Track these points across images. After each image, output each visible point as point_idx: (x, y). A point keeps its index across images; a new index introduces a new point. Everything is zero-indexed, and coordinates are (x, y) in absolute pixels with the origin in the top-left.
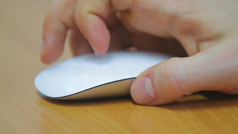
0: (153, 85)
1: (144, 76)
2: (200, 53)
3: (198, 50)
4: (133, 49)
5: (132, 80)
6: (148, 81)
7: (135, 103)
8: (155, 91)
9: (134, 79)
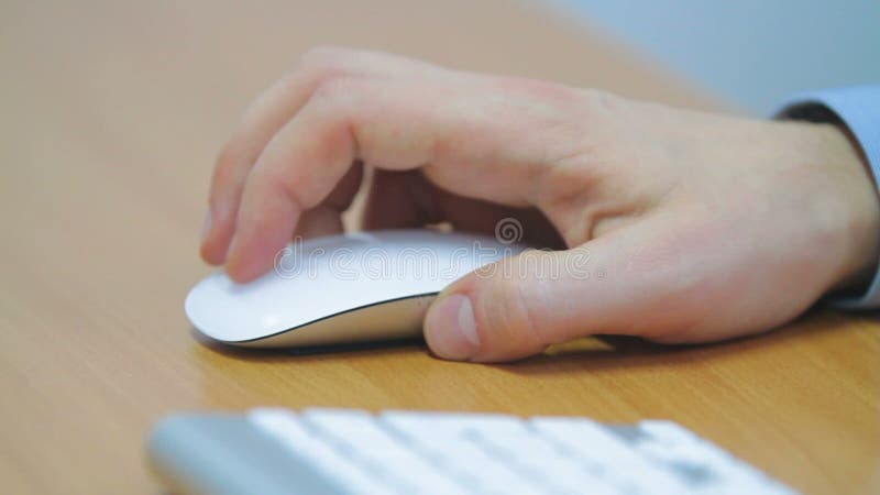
0: (476, 315)
1: (457, 292)
2: (594, 241)
3: (590, 236)
4: (445, 227)
5: (430, 298)
6: (466, 305)
7: (432, 355)
8: (479, 331)
9: (433, 297)
